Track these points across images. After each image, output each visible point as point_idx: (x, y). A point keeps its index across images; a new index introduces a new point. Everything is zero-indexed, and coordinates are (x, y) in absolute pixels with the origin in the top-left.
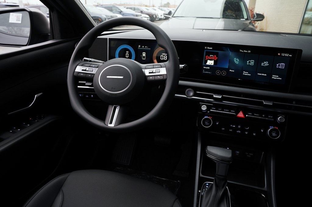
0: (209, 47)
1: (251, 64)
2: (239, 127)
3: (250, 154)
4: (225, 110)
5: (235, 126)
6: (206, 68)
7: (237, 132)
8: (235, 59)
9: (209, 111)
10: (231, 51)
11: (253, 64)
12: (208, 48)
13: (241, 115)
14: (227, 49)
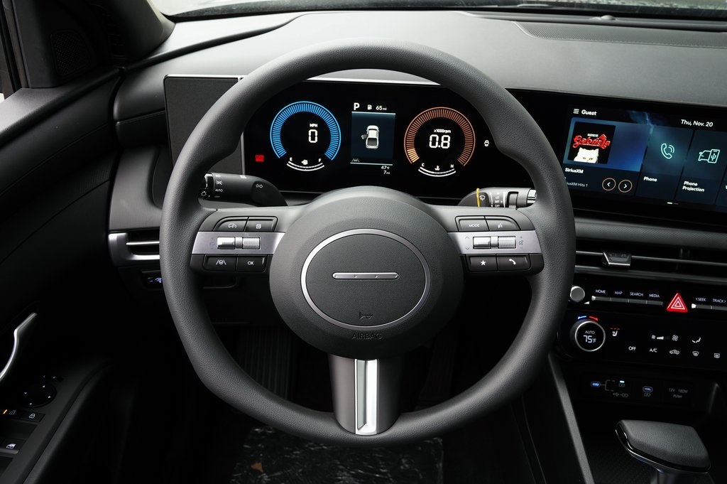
0: (587, 111)
1: (710, 160)
2: (675, 338)
3: (681, 391)
4: (632, 294)
5: (662, 338)
6: (572, 171)
7: (671, 352)
8: (664, 146)
9: (589, 299)
10: (653, 122)
11: (714, 160)
12: (584, 112)
13: (677, 304)
14: (644, 116)
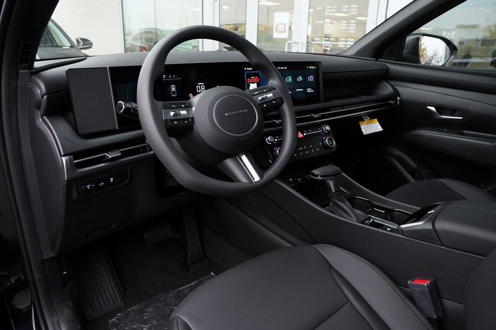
0: (249, 68)
2: (305, 147)
5: (302, 148)
7: (306, 153)
9: (275, 141)
11: (291, 81)
13: (300, 135)
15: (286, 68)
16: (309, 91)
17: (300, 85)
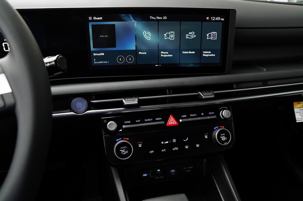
0: (97, 17)
1: (171, 38)
2: (174, 141)
3: (190, 168)
4: (146, 120)
5: (167, 142)
6: (97, 54)
7: (174, 149)
8: (145, 33)
10: (135, 20)
11: (173, 38)
12: (95, 18)
13: (172, 121)
14: (129, 17)
15: (165, 18)
16: (207, 55)
17: (189, 44)
